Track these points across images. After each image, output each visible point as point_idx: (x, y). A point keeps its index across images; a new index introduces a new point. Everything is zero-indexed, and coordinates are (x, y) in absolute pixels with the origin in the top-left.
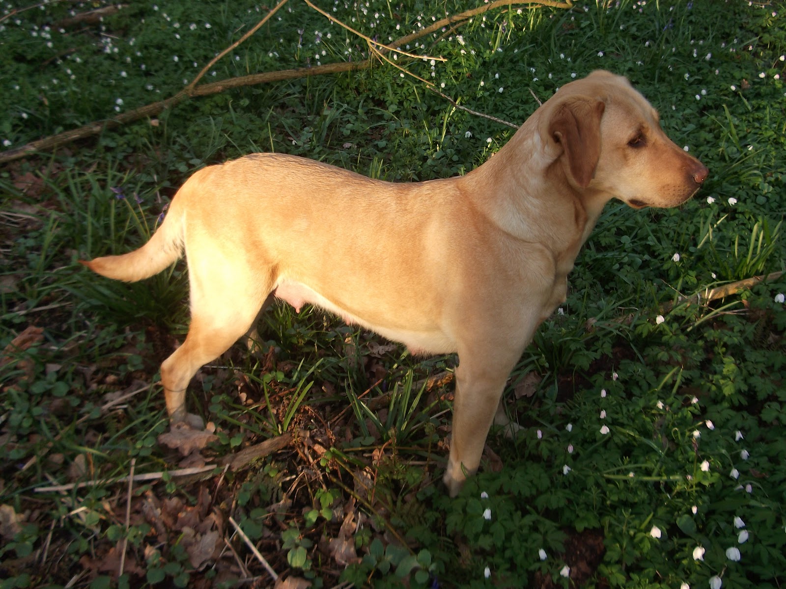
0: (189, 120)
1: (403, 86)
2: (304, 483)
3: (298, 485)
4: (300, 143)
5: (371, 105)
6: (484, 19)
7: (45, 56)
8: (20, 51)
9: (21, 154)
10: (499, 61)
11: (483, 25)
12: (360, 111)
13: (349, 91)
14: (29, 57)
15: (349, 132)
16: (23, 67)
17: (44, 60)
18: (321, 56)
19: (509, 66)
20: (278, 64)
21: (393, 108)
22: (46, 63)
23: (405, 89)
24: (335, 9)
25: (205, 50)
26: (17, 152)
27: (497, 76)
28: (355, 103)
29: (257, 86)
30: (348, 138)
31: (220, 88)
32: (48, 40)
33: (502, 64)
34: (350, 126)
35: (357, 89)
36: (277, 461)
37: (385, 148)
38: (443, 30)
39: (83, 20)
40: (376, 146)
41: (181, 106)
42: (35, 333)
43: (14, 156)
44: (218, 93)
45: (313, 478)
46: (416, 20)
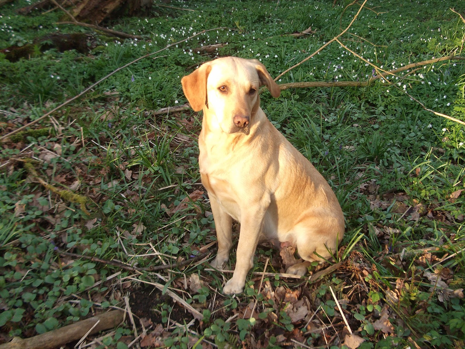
0: (267, 102)
1: (387, 97)
2: (357, 291)
3: (354, 292)
4: (329, 121)
5: (368, 106)
6: (433, 67)
7: (190, 64)
8: (178, 60)
9: (182, 109)
10: (445, 90)
11: (432, 71)
12: (362, 108)
13: (354, 97)
14: (182, 64)
15: (356, 118)
16: (180, 68)
17: (189, 66)
18: (339, 77)
19: (452, 92)
20: (315, 79)
21: (382, 108)
22: (190, 67)
23: (389, 99)
24: (342, 56)
25: (274, 68)
26: (180, 107)
27: (445, 97)
28: (358, 104)
29: (303, 89)
30: (356, 121)
31: (285, 87)
32: (192, 56)
33: (447, 91)
34: (356, 115)
35: (359, 97)
36: (339, 278)
37: (378, 129)
38: (408, 71)
39: (205, 49)
40: (373, 128)
41: (263, 94)
42: (199, 194)
43: (178, 109)
44: (284, 90)
45: (362, 290)
46: (391, 64)
